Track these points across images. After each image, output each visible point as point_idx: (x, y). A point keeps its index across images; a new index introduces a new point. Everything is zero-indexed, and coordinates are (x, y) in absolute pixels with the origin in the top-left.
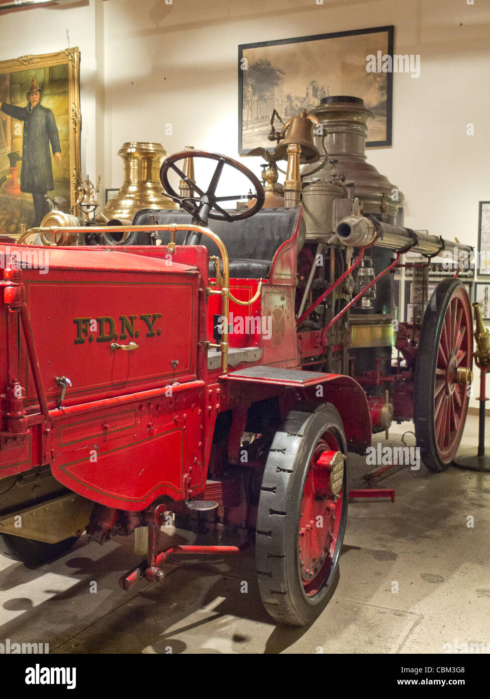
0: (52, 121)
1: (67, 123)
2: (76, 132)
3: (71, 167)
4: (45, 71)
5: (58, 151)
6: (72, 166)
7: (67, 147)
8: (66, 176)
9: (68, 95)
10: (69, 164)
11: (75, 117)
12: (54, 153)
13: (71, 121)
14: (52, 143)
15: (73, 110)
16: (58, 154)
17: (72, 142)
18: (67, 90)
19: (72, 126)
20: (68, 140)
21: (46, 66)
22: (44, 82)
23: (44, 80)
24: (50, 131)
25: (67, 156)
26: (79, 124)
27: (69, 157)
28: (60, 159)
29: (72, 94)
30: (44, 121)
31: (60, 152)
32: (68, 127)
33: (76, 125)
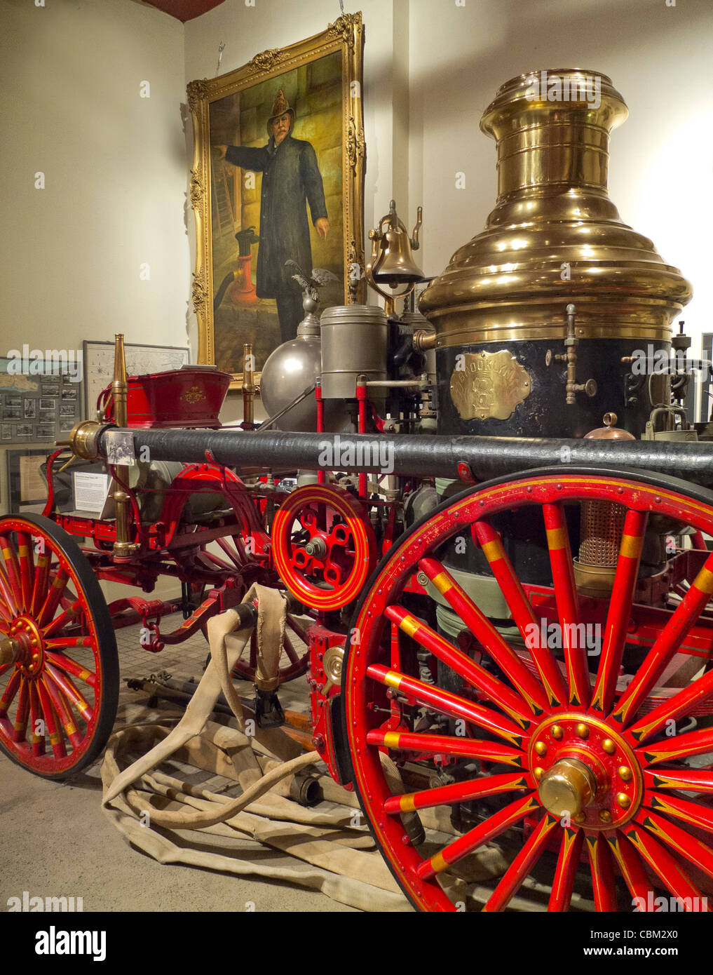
0: (311, 163)
1: (339, 161)
2: (355, 175)
3: (345, 241)
4: (299, 76)
5: (322, 217)
6: (348, 237)
7: (339, 206)
8: (337, 261)
9: (341, 108)
10: (342, 237)
11: (353, 145)
12: (314, 221)
13: (346, 155)
14: (310, 204)
15: (350, 134)
16: (322, 222)
17: (348, 196)
18: (338, 100)
19: (347, 162)
20: (339, 193)
21: (301, 64)
22: (298, 93)
23: (298, 89)
24: (308, 180)
25: (338, 223)
26: (360, 158)
27: (342, 224)
28: (325, 230)
29: (347, 105)
30: (297, 166)
31: (327, 217)
32: (341, 167)
33: (355, 160)
